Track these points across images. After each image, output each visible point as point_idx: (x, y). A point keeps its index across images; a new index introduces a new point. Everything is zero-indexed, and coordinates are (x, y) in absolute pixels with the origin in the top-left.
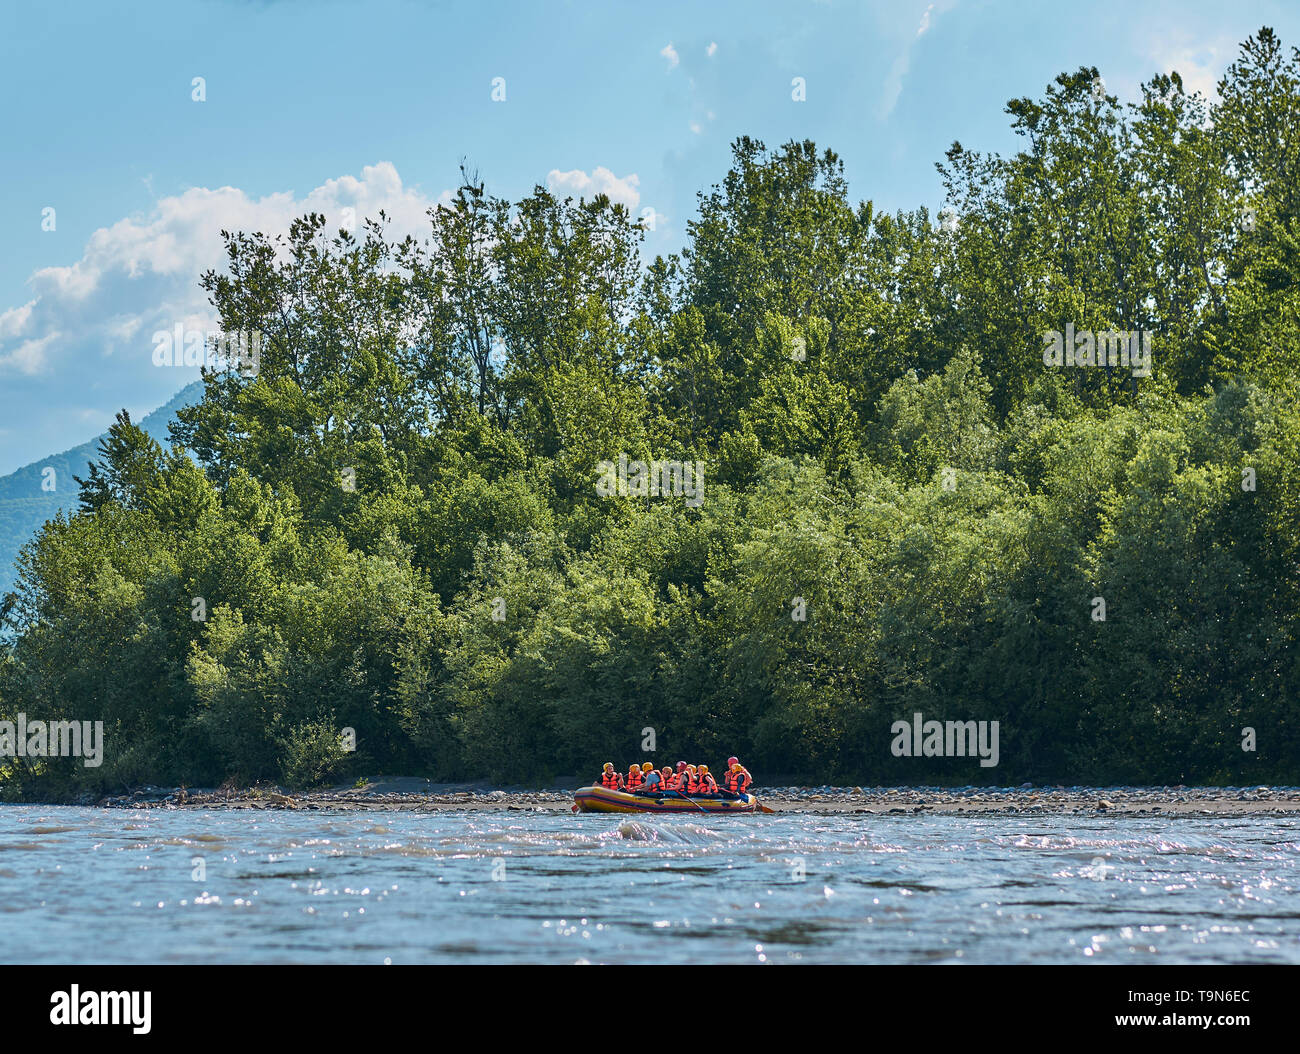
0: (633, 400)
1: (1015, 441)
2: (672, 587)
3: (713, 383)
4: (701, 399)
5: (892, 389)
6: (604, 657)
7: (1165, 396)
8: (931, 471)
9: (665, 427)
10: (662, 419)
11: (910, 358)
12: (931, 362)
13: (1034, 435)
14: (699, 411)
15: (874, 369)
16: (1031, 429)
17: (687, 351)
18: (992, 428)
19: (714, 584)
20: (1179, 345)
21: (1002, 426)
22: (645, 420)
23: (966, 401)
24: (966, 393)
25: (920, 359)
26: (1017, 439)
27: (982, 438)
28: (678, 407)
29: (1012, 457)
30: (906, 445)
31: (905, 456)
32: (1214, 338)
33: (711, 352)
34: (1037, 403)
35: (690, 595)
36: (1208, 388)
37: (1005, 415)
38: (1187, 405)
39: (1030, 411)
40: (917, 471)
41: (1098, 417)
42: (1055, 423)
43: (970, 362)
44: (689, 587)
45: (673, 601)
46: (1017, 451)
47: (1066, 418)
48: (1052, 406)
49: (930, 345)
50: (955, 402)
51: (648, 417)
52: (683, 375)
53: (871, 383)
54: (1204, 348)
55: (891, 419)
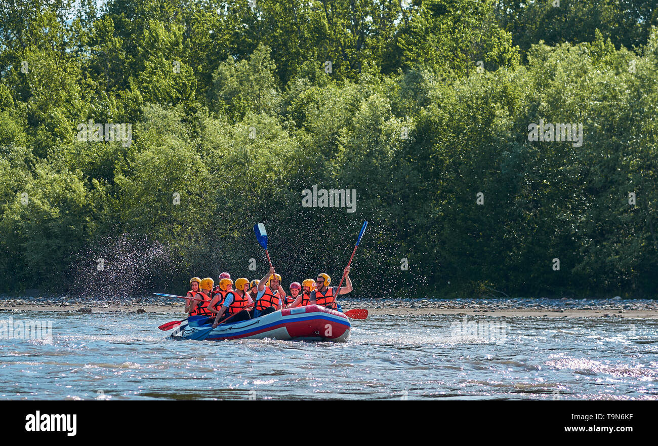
0: (72, 70)
1: (291, 99)
2: (95, 181)
3: (120, 60)
4: (113, 70)
5: (220, 67)
6: (55, 220)
7: (374, 75)
8: (243, 115)
9: (91, 86)
10: (90, 81)
11: (232, 48)
12: (243, 51)
13: (302, 95)
14: (111, 76)
15: (212, 54)
16: (301, 92)
17: (103, 41)
18: (277, 91)
19: (119, 179)
20: (385, 44)
21: (284, 90)
22: (79, 82)
23: (262, 75)
24: (262, 70)
25: (238, 48)
26: (292, 98)
27: (272, 97)
28: (99, 74)
29: (289, 108)
30: (228, 100)
31: (228, 106)
32: (403, 42)
33: (118, 42)
34: (304, 77)
35: (104, 185)
36: (400, 70)
37: (285, 83)
38: (387, 80)
39: (300, 82)
40: (235, 114)
41: (338, 85)
42: (313, 88)
43: (264, 52)
44: (105, 180)
45: (95, 188)
46: (291, 105)
47: (320, 86)
48: (313, 79)
49: (244, 41)
50: (257, 76)
51: (81, 79)
52: (101, 55)
53: (211, 62)
54: (398, 47)
55: (220, 85)
